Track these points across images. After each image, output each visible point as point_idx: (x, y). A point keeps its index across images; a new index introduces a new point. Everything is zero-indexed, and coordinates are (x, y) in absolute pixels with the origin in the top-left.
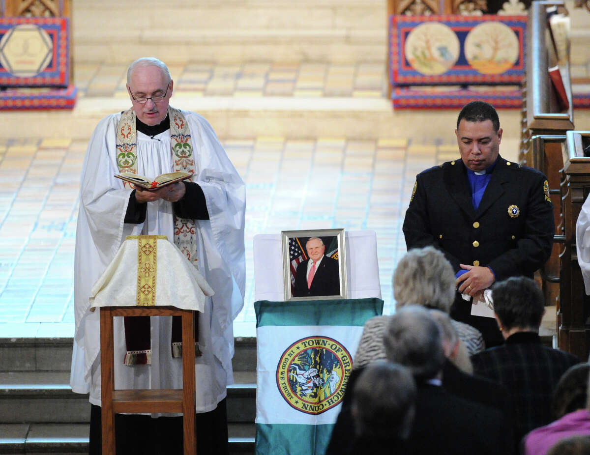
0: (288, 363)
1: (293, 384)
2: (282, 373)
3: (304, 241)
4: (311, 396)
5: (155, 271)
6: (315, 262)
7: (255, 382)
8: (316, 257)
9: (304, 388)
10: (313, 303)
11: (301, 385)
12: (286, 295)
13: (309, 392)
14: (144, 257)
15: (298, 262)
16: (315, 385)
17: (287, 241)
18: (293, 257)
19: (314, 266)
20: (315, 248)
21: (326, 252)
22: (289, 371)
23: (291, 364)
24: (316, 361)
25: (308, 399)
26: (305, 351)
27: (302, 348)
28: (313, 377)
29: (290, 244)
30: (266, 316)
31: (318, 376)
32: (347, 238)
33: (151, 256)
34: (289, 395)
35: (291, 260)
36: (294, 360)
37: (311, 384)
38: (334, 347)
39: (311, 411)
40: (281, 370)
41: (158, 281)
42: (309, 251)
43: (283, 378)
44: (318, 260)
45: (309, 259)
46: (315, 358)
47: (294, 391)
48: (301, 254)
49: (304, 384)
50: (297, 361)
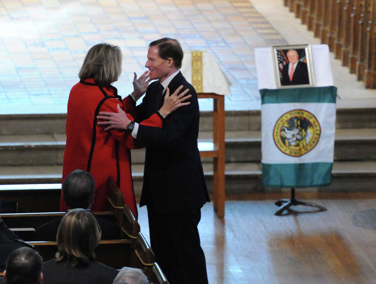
0: (280, 126)
1: (283, 139)
2: (277, 133)
3: (286, 52)
4: (295, 146)
5: (202, 72)
6: (293, 64)
7: (260, 136)
8: (293, 62)
9: (290, 141)
10: (295, 90)
11: (288, 139)
12: (277, 84)
13: (294, 143)
14: (195, 63)
15: (283, 64)
16: (297, 139)
17: (276, 52)
18: (280, 62)
19: (293, 68)
20: (292, 55)
21: (300, 57)
22: (281, 131)
23: (282, 127)
24: (298, 125)
25: (293, 147)
26: (291, 119)
27: (289, 116)
28: (297, 134)
29: (278, 54)
30: (266, 98)
31: (299, 134)
32: (312, 50)
33: (199, 63)
34: (281, 146)
35: (279, 64)
36: (284, 124)
37: (295, 139)
38: (308, 116)
39: (295, 155)
40: (276, 130)
41: (204, 78)
42: (289, 58)
43: (277, 136)
44: (295, 63)
45: (289, 62)
46: (297, 123)
47: (284, 143)
48: (284, 60)
49: (290, 139)
50: (286, 125)
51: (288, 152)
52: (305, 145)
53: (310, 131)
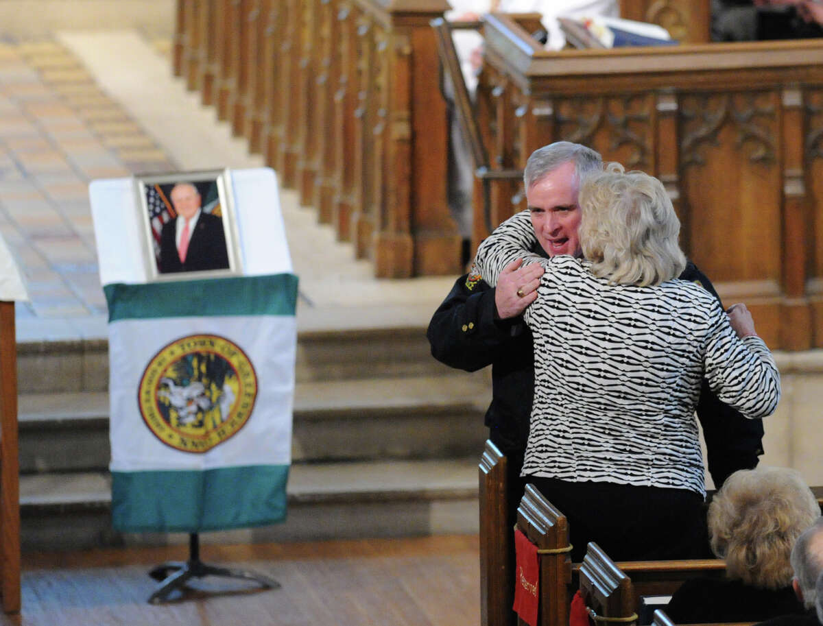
0: (157, 376)
1: (165, 409)
2: (148, 393)
4: (194, 426)
6: (187, 220)
8: (188, 214)
9: (182, 413)
11: (177, 409)
12: (149, 271)
13: (191, 420)
15: (161, 220)
16: (200, 409)
17: (143, 191)
18: (155, 215)
19: (186, 228)
20: (185, 197)
21: (203, 203)
22: (159, 388)
23: (161, 377)
24: (200, 373)
25: (188, 430)
26: (184, 359)
27: (178, 352)
28: (198, 397)
29: (148, 196)
30: (120, 306)
31: (203, 395)
32: (233, 183)
34: (158, 425)
35: (151, 219)
36: (165, 371)
37: (193, 408)
38: (226, 349)
39: (194, 448)
42: (177, 205)
43: (148, 400)
44: (191, 216)
45: (177, 216)
46: (199, 368)
47: (167, 419)
48: (166, 209)
49: (181, 408)
50: (171, 373)
51: (176, 441)
52: (218, 421)
53: (230, 386)
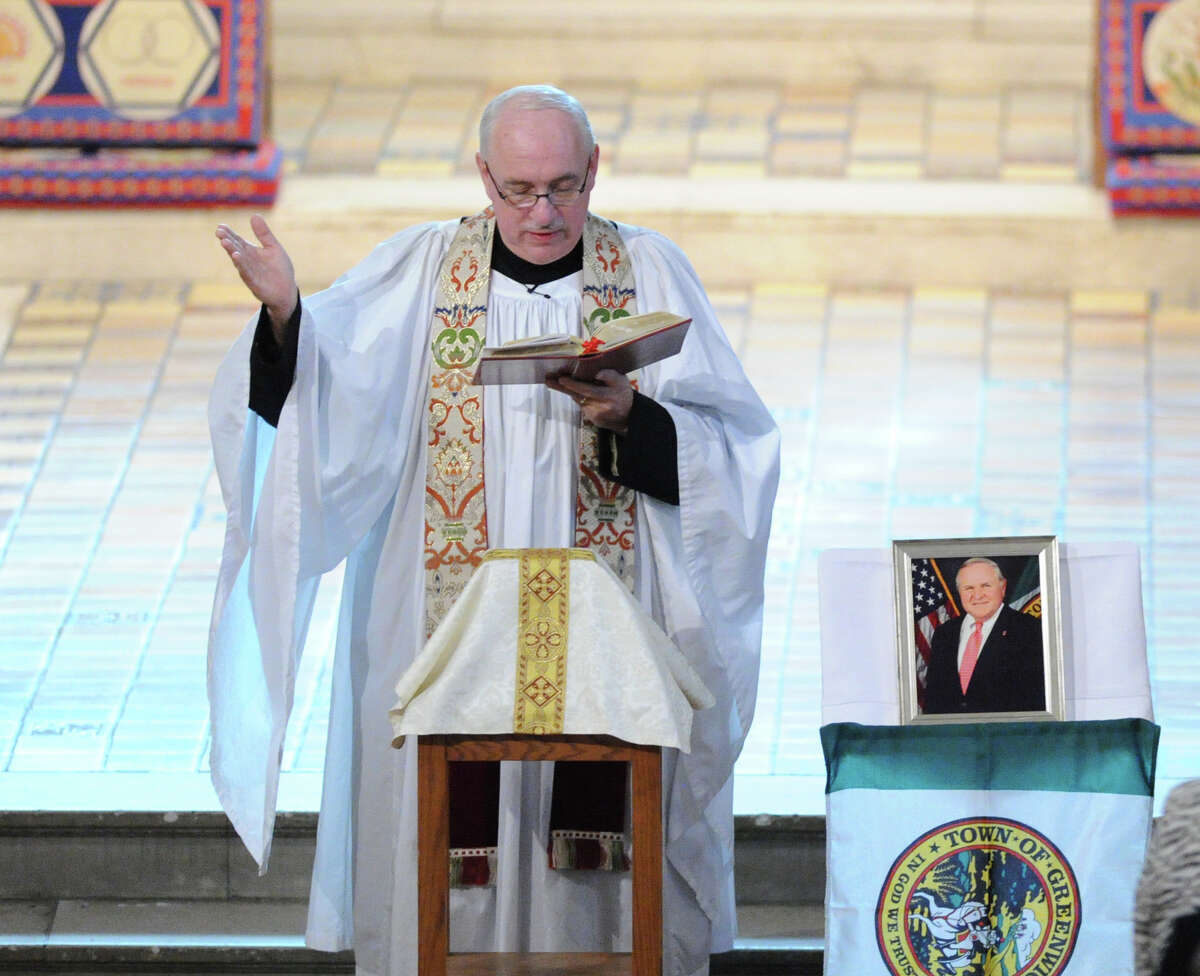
0: (908, 887)
1: (919, 941)
2: (892, 914)
3: (952, 566)
4: (966, 973)
5: (562, 645)
6: (979, 623)
7: (820, 933)
8: (982, 610)
9: (948, 953)
10: (975, 731)
12: (904, 709)
14: (535, 605)
15: (935, 620)
16: (978, 946)
17: (908, 567)
18: (923, 610)
19: (977, 634)
20: (980, 585)
21: (1009, 596)
23: (914, 890)
24: (980, 883)
26: (954, 857)
27: (945, 847)
28: (974, 924)
29: (916, 576)
30: (850, 763)
31: (985, 922)
32: (1063, 561)
33: (554, 605)
34: (909, 970)
35: (917, 617)
36: (922, 879)
37: (968, 944)
38: (1028, 846)
40: (888, 905)
41: (571, 669)
42: (965, 595)
43: (892, 926)
44: (988, 616)
45: (964, 613)
46: (978, 876)
47: (923, 962)
48: (945, 601)
49: (948, 943)
50: (930, 883)
